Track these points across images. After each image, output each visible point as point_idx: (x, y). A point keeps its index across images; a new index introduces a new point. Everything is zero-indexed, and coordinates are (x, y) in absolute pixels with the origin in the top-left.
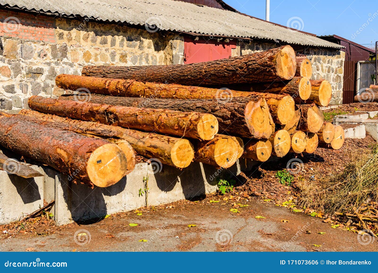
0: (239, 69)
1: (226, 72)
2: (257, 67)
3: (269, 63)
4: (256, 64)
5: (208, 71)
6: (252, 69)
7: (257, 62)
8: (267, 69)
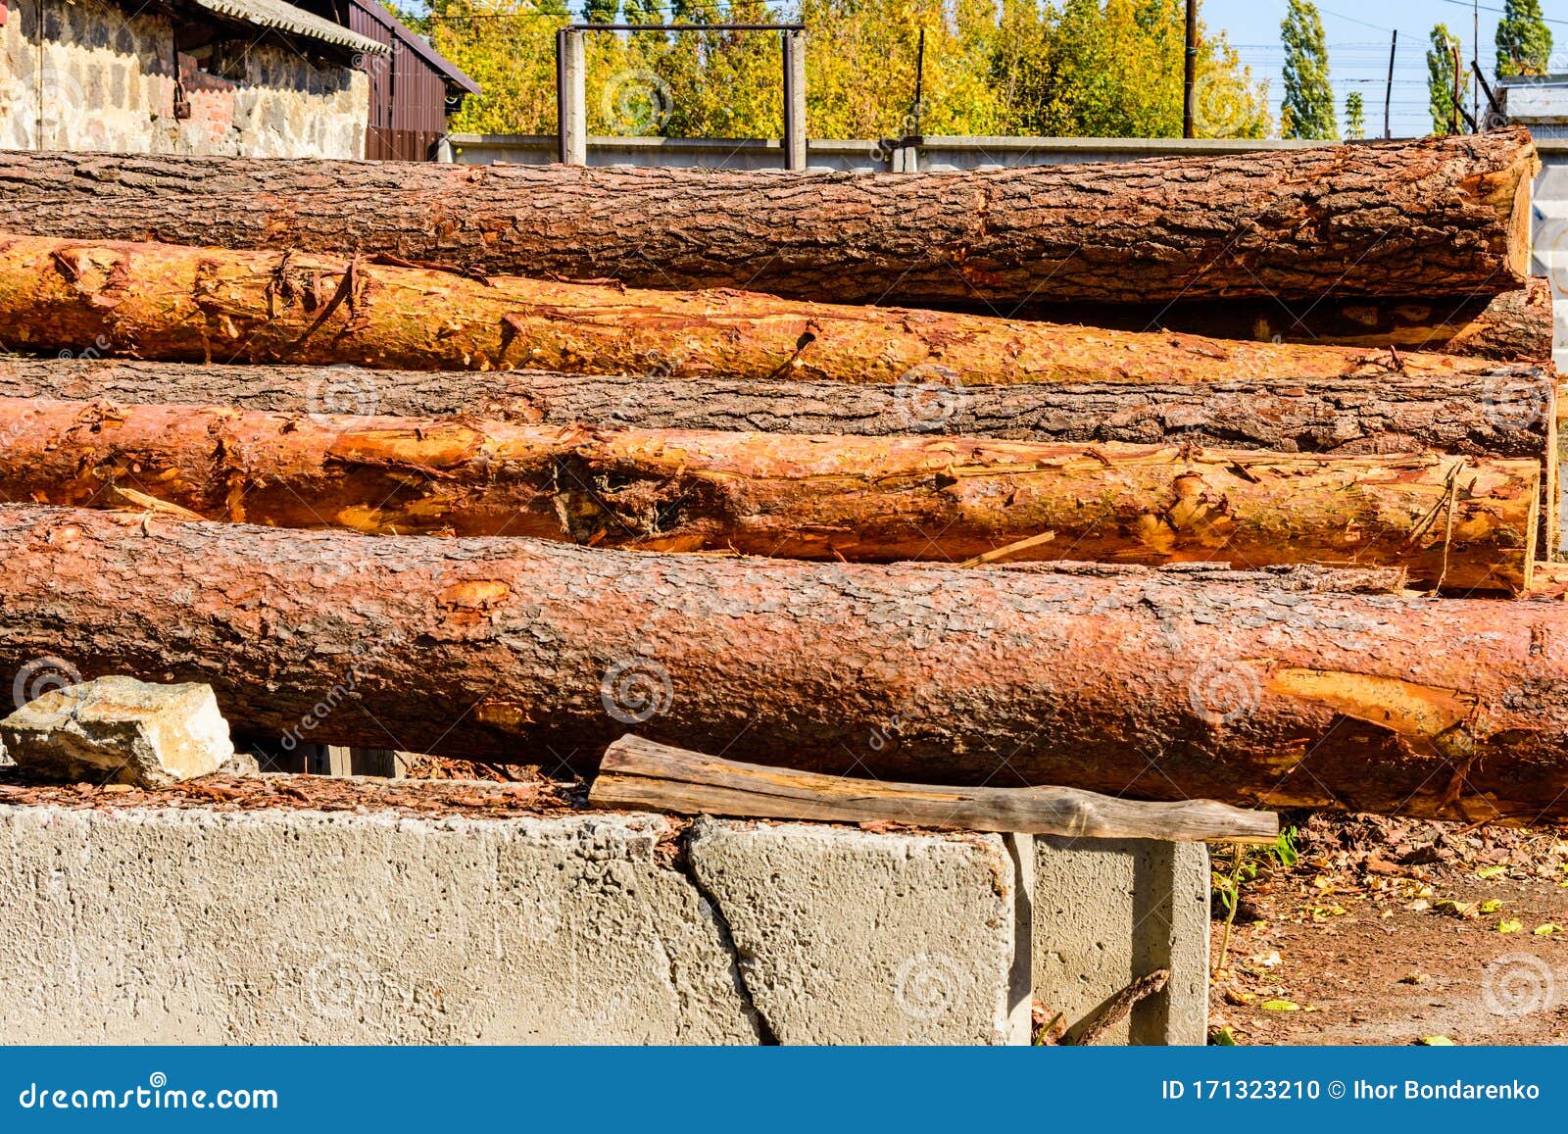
0: (1258, 229)
1: (1158, 239)
2: (1394, 222)
3: (1468, 207)
4: (1386, 210)
5: (1021, 229)
6: (1356, 229)
7: (1388, 197)
8: (1453, 236)
